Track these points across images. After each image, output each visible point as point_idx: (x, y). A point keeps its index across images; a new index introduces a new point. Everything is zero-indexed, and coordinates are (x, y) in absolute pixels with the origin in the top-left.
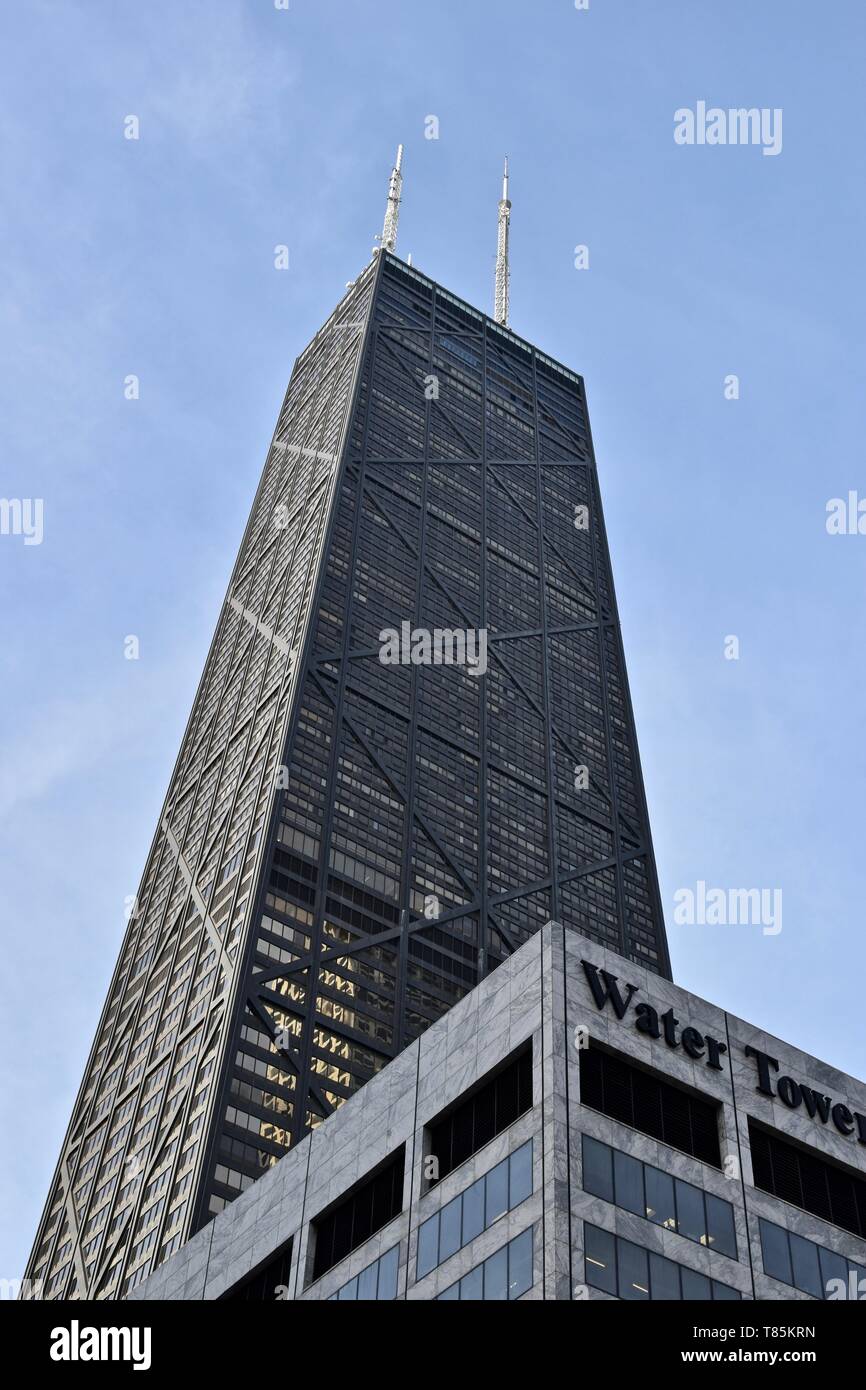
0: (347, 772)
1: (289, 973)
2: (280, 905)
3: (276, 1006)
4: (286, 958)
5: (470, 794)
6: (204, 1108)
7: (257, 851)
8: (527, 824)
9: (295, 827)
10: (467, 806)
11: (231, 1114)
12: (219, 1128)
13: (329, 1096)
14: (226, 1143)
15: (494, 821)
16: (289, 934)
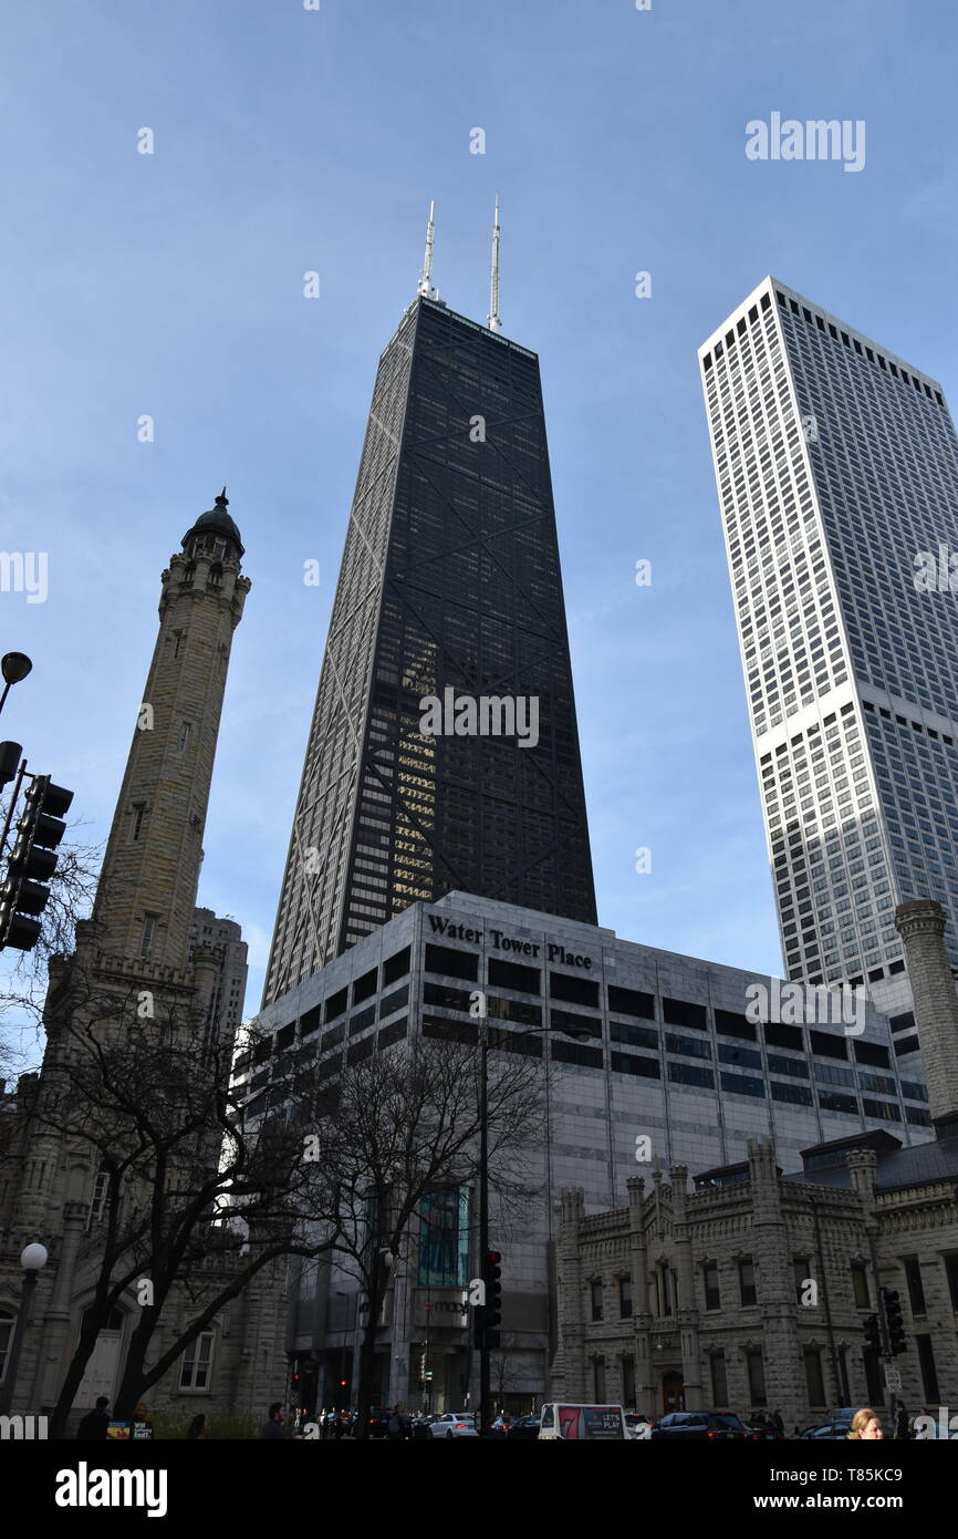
0: (410, 633)
1: (386, 746)
2: (380, 711)
3: (380, 764)
4: (384, 738)
5: (473, 632)
6: (350, 817)
7: (368, 684)
8: (502, 643)
9: (385, 669)
10: (472, 640)
11: (363, 820)
12: (357, 826)
13: (407, 803)
14: (360, 833)
15: (486, 645)
16: (384, 726)
